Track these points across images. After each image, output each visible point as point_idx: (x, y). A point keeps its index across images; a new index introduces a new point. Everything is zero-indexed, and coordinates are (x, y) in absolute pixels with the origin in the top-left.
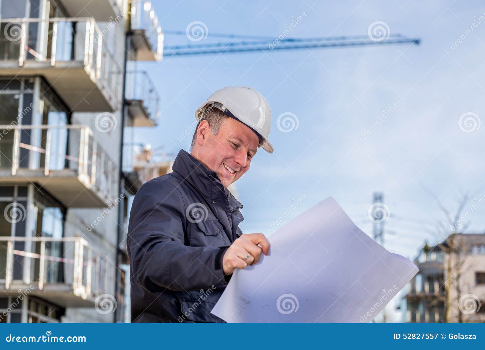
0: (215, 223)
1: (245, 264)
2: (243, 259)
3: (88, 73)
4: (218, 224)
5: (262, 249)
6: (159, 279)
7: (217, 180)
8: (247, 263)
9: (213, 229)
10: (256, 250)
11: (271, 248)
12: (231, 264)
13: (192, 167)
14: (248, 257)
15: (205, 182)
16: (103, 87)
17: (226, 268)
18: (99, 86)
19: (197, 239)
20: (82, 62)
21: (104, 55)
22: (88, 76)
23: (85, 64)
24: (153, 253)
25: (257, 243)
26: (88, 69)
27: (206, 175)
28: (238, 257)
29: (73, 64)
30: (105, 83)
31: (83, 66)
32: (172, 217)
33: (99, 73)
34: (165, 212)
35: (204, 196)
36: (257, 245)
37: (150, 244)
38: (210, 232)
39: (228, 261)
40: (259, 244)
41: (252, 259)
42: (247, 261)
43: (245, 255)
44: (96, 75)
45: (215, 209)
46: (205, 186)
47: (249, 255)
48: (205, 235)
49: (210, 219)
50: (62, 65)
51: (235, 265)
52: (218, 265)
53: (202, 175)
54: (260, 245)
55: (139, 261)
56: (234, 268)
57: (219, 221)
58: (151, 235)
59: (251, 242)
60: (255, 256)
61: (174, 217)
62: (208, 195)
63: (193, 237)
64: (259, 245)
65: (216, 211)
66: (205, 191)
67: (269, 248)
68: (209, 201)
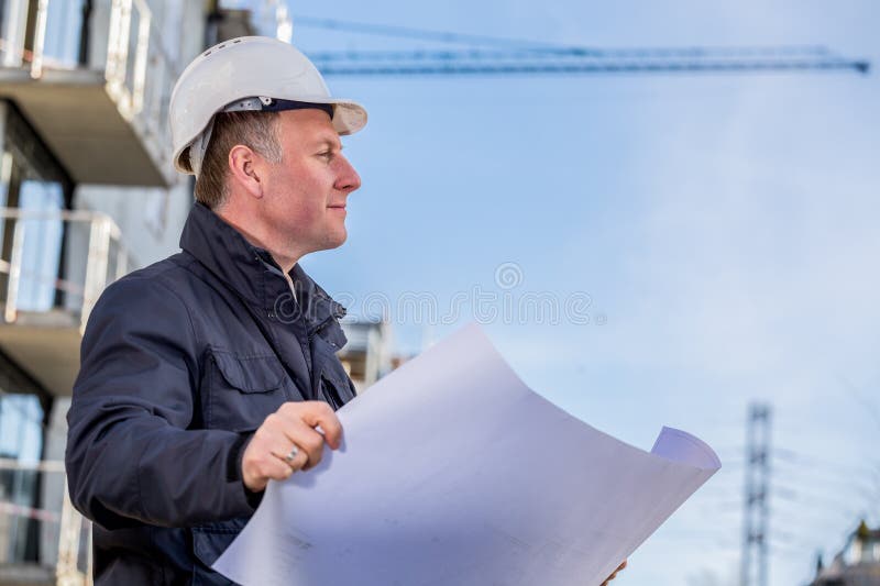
0: (269, 362)
1: (289, 471)
2: (283, 459)
3: (113, 98)
4: (277, 364)
5: (324, 436)
6: (120, 500)
7: (272, 269)
8: (292, 467)
9: (263, 379)
10: (311, 439)
11: (347, 434)
12: (259, 471)
13: (220, 240)
14: (294, 454)
15: (249, 271)
16: (148, 132)
17: (249, 477)
18: (139, 129)
19: (223, 405)
20: (101, 73)
21: (152, 61)
22: (113, 106)
23: (107, 77)
24: (106, 444)
25: (314, 424)
26: (114, 88)
27: (249, 259)
28: (273, 454)
29: (84, 77)
30: (153, 124)
31: (101, 81)
32: (162, 361)
33: (139, 100)
34: (146, 351)
35: (249, 302)
36: (313, 427)
37: (101, 426)
38: (256, 386)
39: (252, 463)
40: (317, 425)
41: (301, 458)
42: (293, 463)
43: (287, 450)
44: (132, 104)
45: (273, 330)
46: (248, 281)
47: (295, 449)
48: (242, 392)
49: (258, 356)
50: (56, 77)
51: (266, 471)
52: (234, 472)
53: (241, 258)
54: (322, 428)
55: (79, 461)
56: (266, 479)
57: (279, 357)
58: (105, 406)
59: (302, 422)
60: (309, 451)
61: (167, 360)
62: (257, 301)
63: (215, 400)
64: (318, 428)
65: (275, 334)
66: (250, 292)
67: (339, 435)
68: (260, 314)
